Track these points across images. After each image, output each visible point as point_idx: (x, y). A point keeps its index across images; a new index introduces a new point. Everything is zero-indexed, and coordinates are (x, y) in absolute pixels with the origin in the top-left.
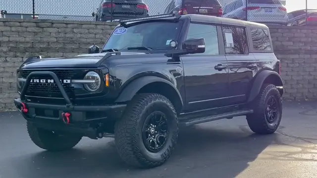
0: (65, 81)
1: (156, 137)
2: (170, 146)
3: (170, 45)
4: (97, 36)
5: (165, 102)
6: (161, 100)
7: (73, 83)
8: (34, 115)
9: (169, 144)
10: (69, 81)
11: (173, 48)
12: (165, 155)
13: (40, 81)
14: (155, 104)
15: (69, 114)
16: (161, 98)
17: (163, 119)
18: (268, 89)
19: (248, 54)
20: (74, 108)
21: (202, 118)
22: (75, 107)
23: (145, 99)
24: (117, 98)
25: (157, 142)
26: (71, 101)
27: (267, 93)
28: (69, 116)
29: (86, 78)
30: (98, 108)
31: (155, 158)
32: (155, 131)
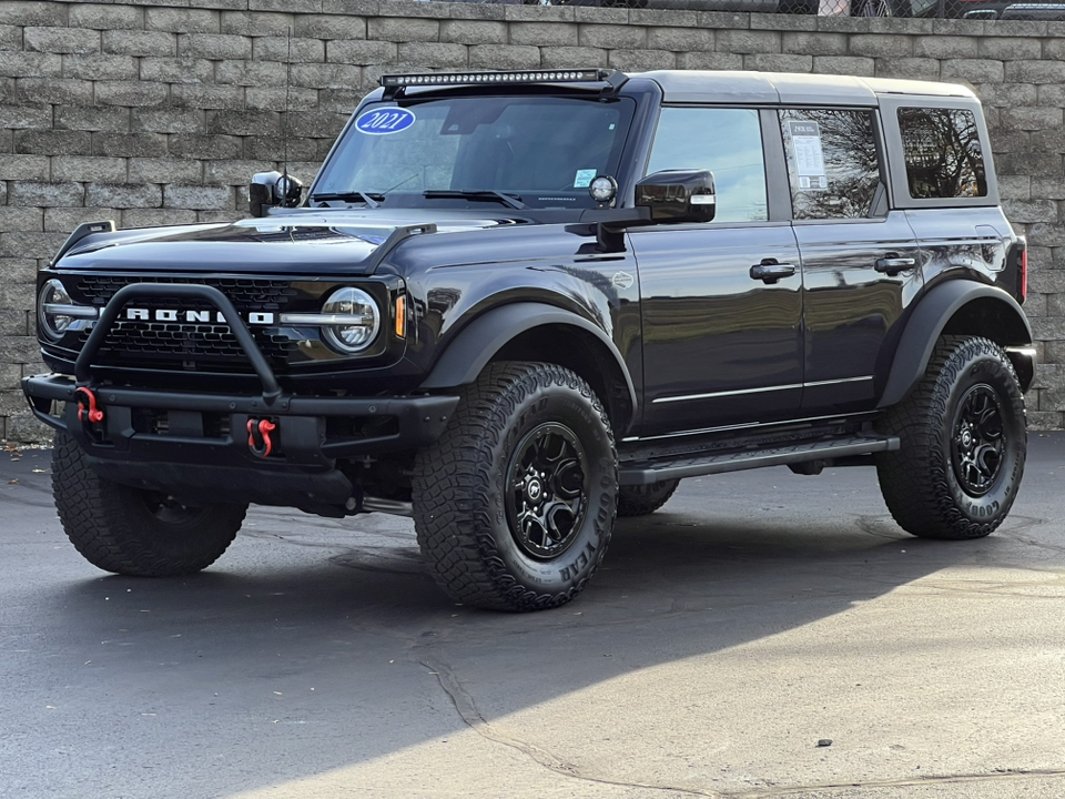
0: (253, 318)
1: (546, 510)
2: (589, 546)
3: (590, 189)
4: (150, 68)
5: (577, 391)
6: (565, 387)
7: (282, 325)
8: (128, 432)
9: (588, 536)
10: (269, 318)
11: (601, 201)
12: (576, 572)
13: (152, 315)
14: (545, 401)
15: (273, 427)
16: (565, 378)
17: (571, 452)
18: (962, 358)
19: (886, 216)
20: (289, 404)
21: (700, 460)
22: (293, 401)
23: (516, 382)
24: (427, 375)
25: (549, 529)
26: (280, 382)
27: (960, 374)
28: (270, 433)
29: (331, 307)
30: (371, 405)
31: (544, 577)
32: (543, 491)
